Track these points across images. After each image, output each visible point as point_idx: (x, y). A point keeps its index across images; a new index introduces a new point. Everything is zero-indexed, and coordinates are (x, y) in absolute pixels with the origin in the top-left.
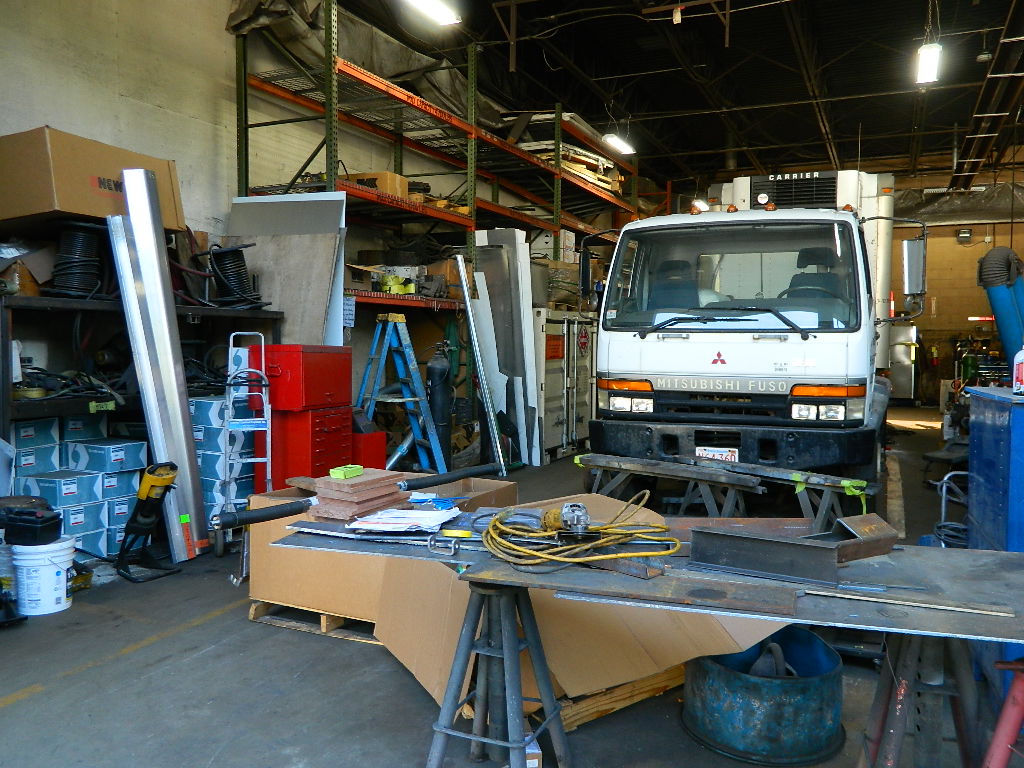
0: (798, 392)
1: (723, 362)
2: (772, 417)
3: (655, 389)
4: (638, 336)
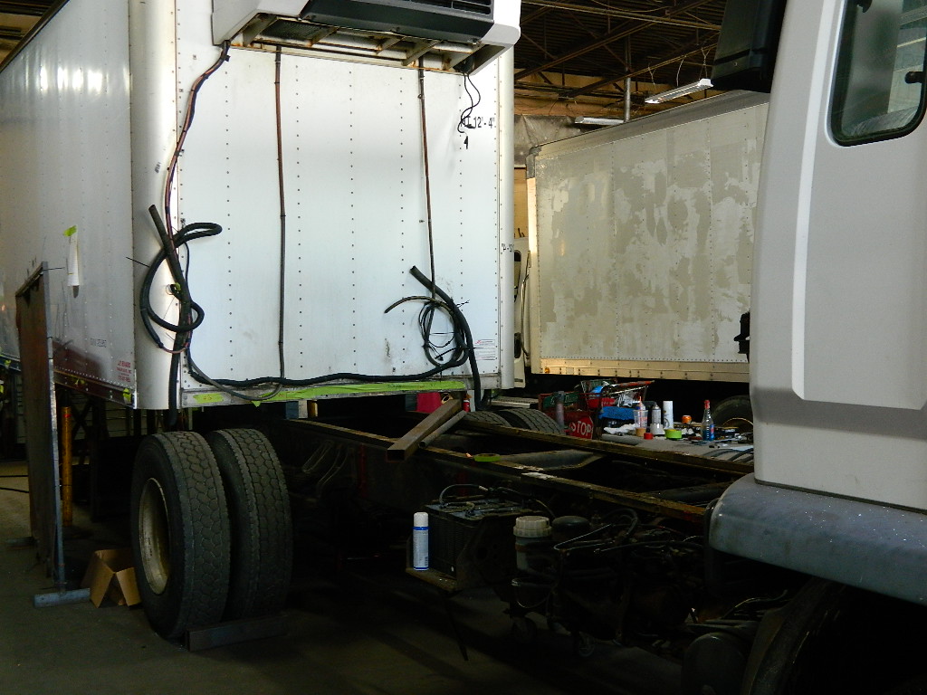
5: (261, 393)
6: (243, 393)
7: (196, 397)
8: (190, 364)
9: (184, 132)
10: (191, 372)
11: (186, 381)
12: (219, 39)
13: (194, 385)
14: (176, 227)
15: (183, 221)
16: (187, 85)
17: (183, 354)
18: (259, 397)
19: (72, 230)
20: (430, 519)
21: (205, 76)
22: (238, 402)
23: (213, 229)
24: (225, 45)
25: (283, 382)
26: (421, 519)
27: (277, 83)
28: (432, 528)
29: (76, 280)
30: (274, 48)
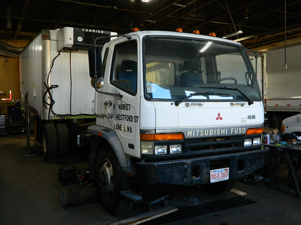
0: (250, 132)
1: (221, 119)
2: (234, 148)
3: (186, 137)
4: (174, 104)
5: (67, 117)
6: (63, 117)
7: (54, 118)
8: (52, 111)
9: (51, 68)
10: (53, 113)
11: (52, 115)
12: (58, 50)
13: (53, 115)
14: (50, 86)
15: (51, 85)
16: (52, 59)
17: (51, 109)
18: (66, 118)
19: (34, 85)
20: (80, 136)
21: (56, 58)
22: (62, 119)
23: (57, 86)
24: (59, 52)
25: (71, 115)
26: (79, 136)
27: (70, 58)
28: (80, 138)
29: (35, 95)
30: (70, 52)
